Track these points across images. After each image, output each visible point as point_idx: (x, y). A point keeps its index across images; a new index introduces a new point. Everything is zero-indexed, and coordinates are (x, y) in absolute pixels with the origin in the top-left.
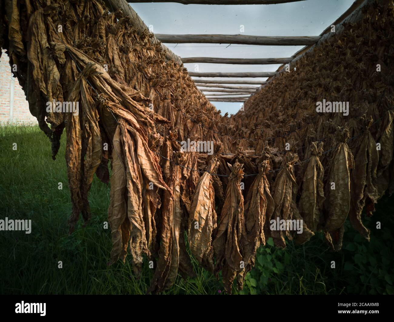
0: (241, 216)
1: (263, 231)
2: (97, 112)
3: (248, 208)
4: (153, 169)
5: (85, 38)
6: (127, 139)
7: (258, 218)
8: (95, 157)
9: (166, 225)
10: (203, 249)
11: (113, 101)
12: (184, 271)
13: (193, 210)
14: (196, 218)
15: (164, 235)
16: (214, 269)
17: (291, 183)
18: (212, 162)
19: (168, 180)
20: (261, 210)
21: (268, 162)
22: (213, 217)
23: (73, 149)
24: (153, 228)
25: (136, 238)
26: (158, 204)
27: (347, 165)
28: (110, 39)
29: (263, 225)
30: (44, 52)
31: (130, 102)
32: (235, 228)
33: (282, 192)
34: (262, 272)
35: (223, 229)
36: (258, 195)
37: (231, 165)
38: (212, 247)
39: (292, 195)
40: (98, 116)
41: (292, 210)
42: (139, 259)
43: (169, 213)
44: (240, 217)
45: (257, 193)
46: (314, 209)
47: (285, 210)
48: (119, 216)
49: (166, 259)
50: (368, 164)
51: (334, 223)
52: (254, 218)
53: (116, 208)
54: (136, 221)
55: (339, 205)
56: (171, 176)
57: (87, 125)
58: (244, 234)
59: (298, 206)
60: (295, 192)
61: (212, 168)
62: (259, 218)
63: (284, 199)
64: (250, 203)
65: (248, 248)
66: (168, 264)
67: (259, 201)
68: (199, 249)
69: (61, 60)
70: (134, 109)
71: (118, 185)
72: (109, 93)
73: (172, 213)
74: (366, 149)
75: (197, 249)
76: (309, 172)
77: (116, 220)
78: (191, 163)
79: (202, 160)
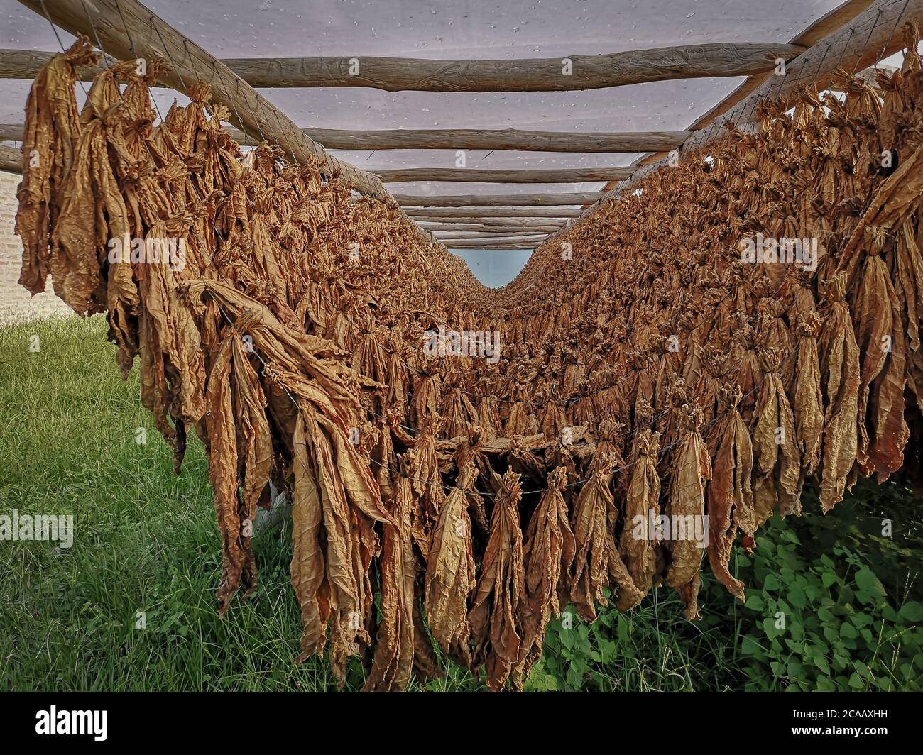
0: (518, 567)
1: (555, 593)
2: (262, 392)
3: (530, 551)
4: (365, 488)
5: (231, 249)
6: (320, 440)
7: (547, 569)
8: (261, 470)
9: (389, 587)
10: (452, 627)
11: (287, 368)
12: (422, 668)
13: (433, 557)
14: (439, 572)
15: (386, 605)
16: (470, 661)
17: (605, 505)
18: (465, 470)
19: (391, 504)
20: (553, 555)
21: (564, 470)
22: (469, 569)
23: (227, 461)
24: (366, 593)
25: (346, 612)
26: (376, 550)
27: (699, 474)
28: (257, 223)
29: (555, 582)
30: (172, 296)
31: (317, 367)
32: (507, 588)
33: (589, 521)
34: (569, 662)
35: (486, 590)
36: (547, 527)
37: (499, 475)
38: (467, 622)
39: (608, 526)
40: (265, 399)
41: (606, 553)
42: (353, 648)
43: (394, 564)
44: (515, 569)
45: (545, 525)
46: (645, 551)
47: (594, 554)
48: (313, 577)
49: (390, 648)
50: (735, 470)
51: (679, 574)
52: (540, 569)
53: (308, 562)
54: (345, 584)
55: (686, 544)
56: (395, 498)
57: (246, 416)
58: (524, 598)
59: (617, 545)
60: (611, 521)
61: (466, 481)
62: (549, 569)
63: (593, 535)
64: (533, 542)
65: (531, 622)
66: (394, 656)
67: (549, 539)
68: (444, 626)
69: (198, 309)
70: (323, 379)
71: (308, 522)
72: (280, 356)
73: (398, 565)
74: (733, 444)
75: (441, 626)
76: (635, 485)
77: (309, 583)
78: (427, 467)
79: (446, 453)
